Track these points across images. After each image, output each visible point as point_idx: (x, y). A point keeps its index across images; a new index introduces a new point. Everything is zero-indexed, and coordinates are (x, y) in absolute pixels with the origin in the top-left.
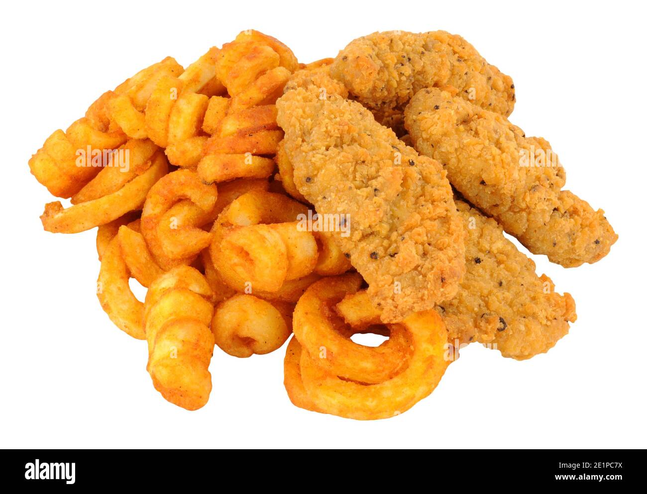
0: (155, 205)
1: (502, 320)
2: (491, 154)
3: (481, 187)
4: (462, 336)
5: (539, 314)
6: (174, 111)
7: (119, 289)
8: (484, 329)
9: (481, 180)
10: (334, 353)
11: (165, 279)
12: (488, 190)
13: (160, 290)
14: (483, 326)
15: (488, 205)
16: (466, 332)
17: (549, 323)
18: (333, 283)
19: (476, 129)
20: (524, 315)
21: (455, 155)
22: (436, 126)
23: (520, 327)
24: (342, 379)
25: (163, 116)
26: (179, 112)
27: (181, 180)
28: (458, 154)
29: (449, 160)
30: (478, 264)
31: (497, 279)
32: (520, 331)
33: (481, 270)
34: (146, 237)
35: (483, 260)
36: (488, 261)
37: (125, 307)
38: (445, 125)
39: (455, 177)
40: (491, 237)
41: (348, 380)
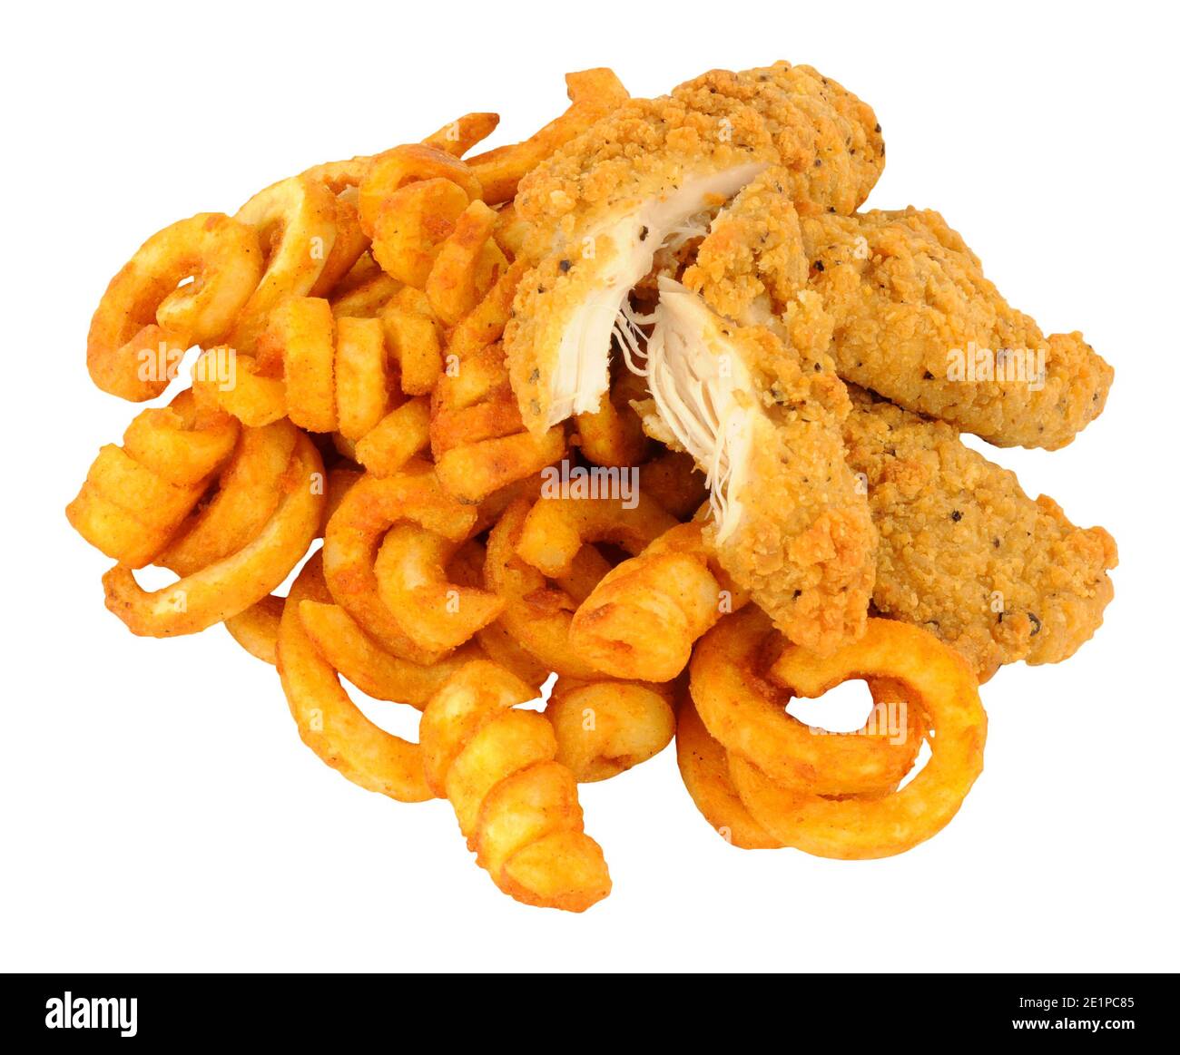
0: (349, 545)
1: (1033, 618)
2: (933, 326)
3: (926, 383)
4: (986, 667)
5: (1074, 582)
6: (341, 371)
7: (347, 722)
8: (1011, 642)
9: (923, 372)
10: (815, 766)
11: (448, 696)
12: (938, 386)
13: (453, 721)
14: (1009, 637)
15: (940, 408)
16: (991, 658)
17: (1092, 593)
18: (738, 624)
19: (891, 283)
20: (1051, 590)
21: (877, 346)
22: (834, 304)
23: (1057, 618)
24: (829, 797)
25: (323, 385)
26: (353, 372)
27: (399, 497)
28: (880, 341)
29: (866, 355)
30: (958, 522)
31: (989, 537)
32: (1059, 623)
33: (966, 533)
34: (350, 608)
35: (963, 513)
36: (970, 511)
37: (373, 754)
38: (848, 297)
39: (881, 380)
40: (957, 462)
41: (840, 798)
